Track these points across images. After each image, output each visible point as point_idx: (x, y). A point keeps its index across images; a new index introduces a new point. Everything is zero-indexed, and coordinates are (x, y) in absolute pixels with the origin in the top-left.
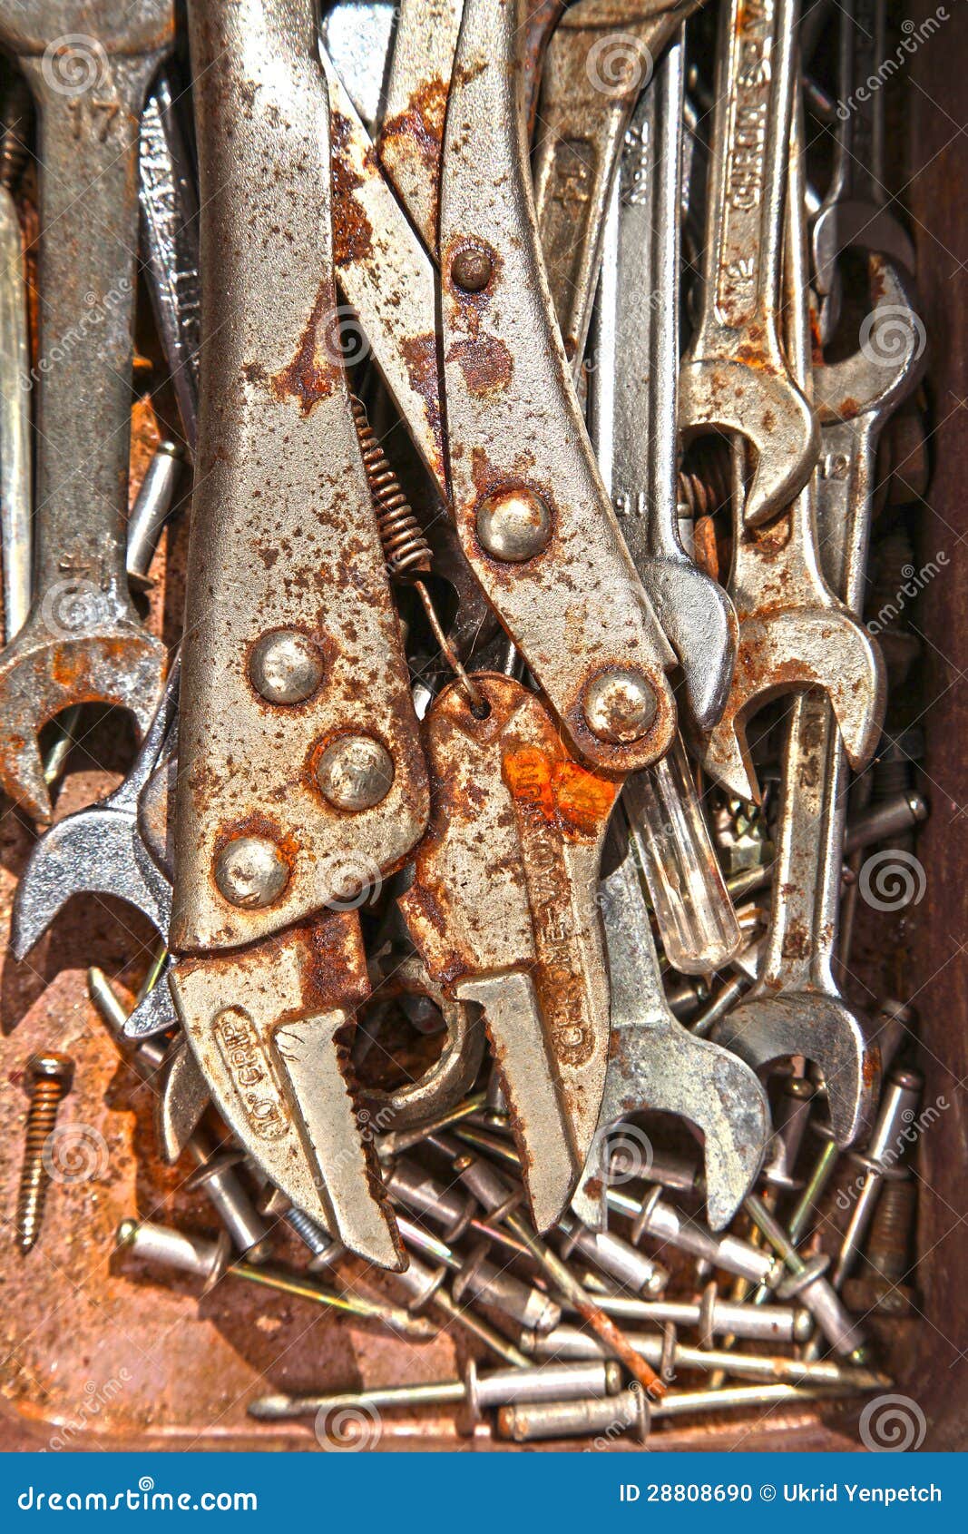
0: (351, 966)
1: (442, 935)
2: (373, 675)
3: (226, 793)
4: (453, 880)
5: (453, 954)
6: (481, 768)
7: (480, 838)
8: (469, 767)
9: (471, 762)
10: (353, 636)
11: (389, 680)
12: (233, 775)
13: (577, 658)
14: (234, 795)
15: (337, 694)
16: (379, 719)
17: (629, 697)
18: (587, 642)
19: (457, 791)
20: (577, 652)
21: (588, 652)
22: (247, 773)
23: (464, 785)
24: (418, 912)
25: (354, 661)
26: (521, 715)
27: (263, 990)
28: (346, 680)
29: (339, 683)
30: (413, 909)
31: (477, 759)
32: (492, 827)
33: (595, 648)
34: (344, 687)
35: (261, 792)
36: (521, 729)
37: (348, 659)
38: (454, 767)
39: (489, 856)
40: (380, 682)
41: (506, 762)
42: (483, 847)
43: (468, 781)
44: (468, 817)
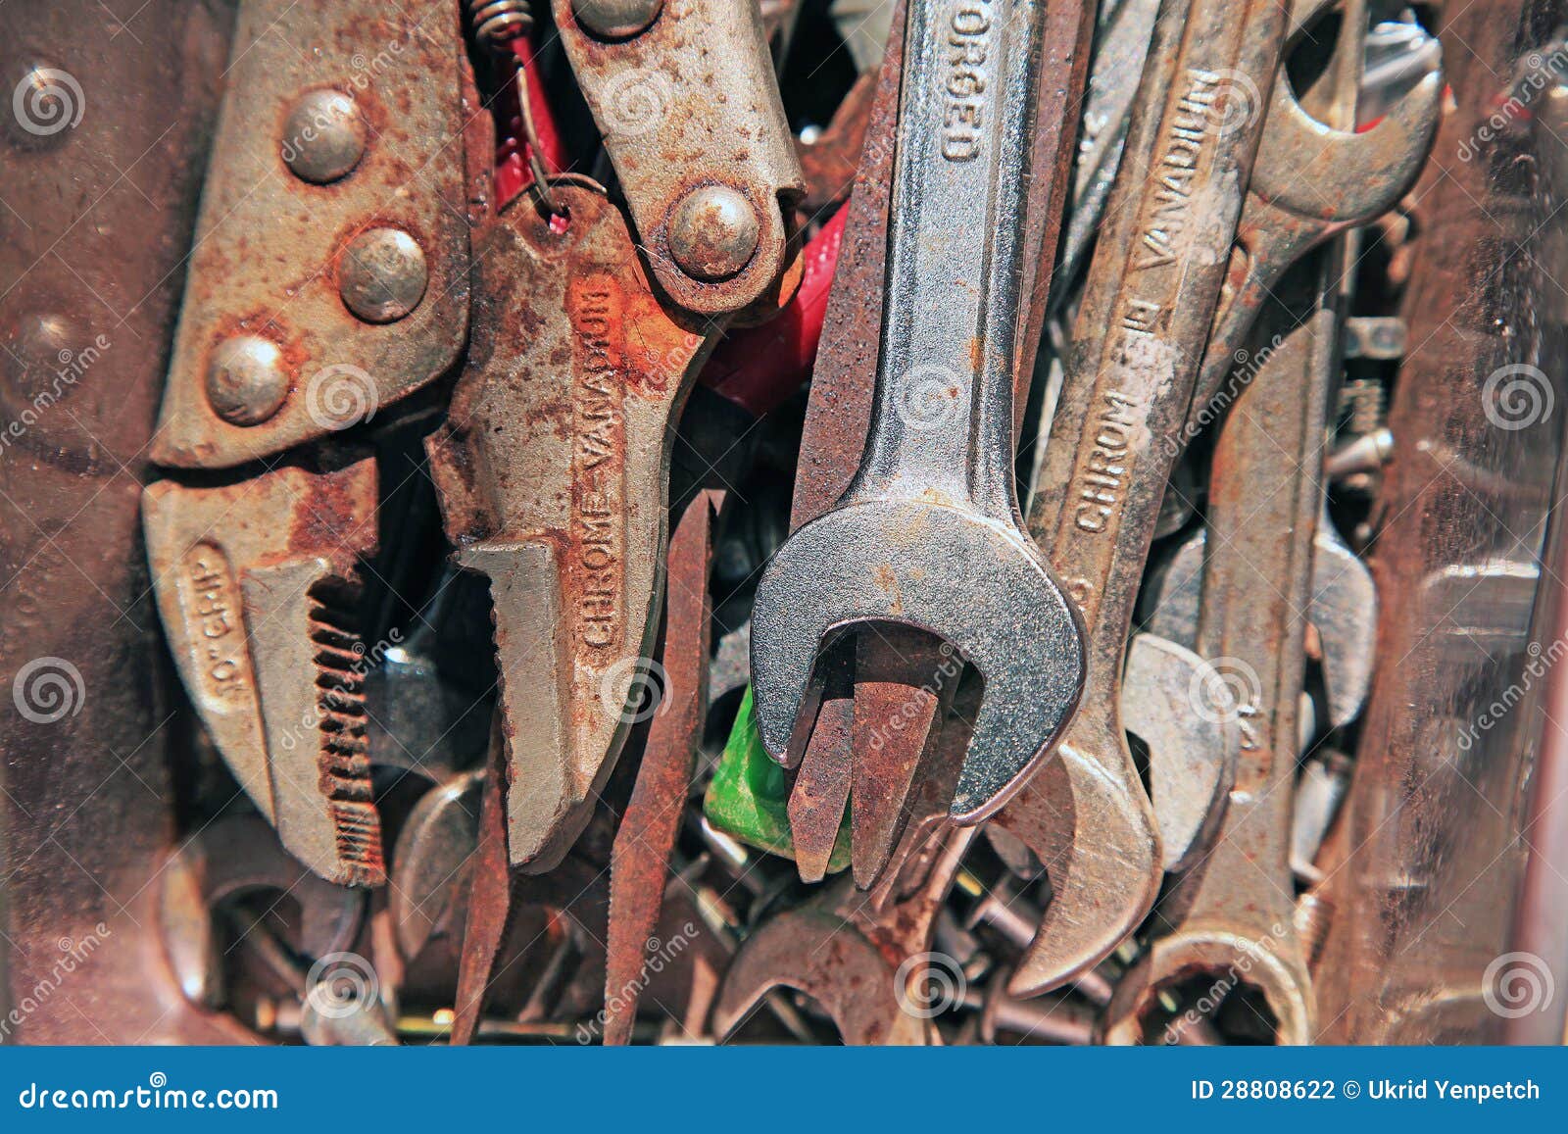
0: (357, 512)
1: (468, 490)
2: (423, 158)
3: (232, 280)
4: (487, 422)
5: (478, 514)
6: (541, 290)
7: (526, 375)
8: (527, 286)
9: (530, 280)
10: (406, 107)
11: (441, 166)
12: (244, 259)
13: (671, 167)
14: (241, 285)
15: (378, 176)
16: (421, 214)
17: (720, 221)
18: (684, 147)
19: (507, 316)
20: (673, 159)
21: (686, 160)
22: (260, 260)
23: (518, 307)
24: (445, 457)
25: (404, 138)
26: (600, 232)
27: (245, 526)
28: (391, 160)
29: (382, 163)
30: (440, 453)
31: (539, 278)
32: (542, 364)
33: (694, 157)
34: (388, 169)
35: (274, 284)
36: (597, 247)
37: (396, 135)
38: (509, 285)
39: (534, 398)
40: (430, 165)
41: (573, 286)
42: (529, 387)
43: (525, 304)
44: (517, 348)
